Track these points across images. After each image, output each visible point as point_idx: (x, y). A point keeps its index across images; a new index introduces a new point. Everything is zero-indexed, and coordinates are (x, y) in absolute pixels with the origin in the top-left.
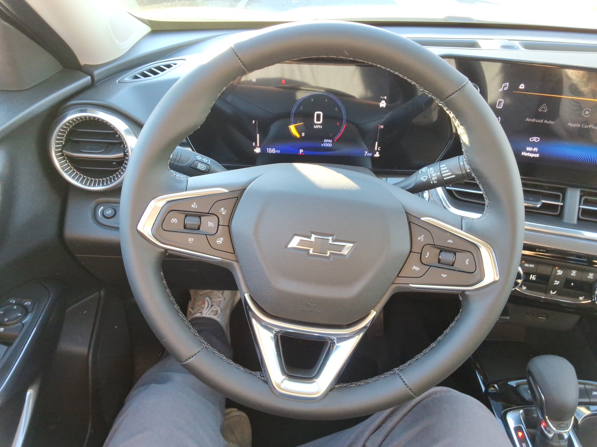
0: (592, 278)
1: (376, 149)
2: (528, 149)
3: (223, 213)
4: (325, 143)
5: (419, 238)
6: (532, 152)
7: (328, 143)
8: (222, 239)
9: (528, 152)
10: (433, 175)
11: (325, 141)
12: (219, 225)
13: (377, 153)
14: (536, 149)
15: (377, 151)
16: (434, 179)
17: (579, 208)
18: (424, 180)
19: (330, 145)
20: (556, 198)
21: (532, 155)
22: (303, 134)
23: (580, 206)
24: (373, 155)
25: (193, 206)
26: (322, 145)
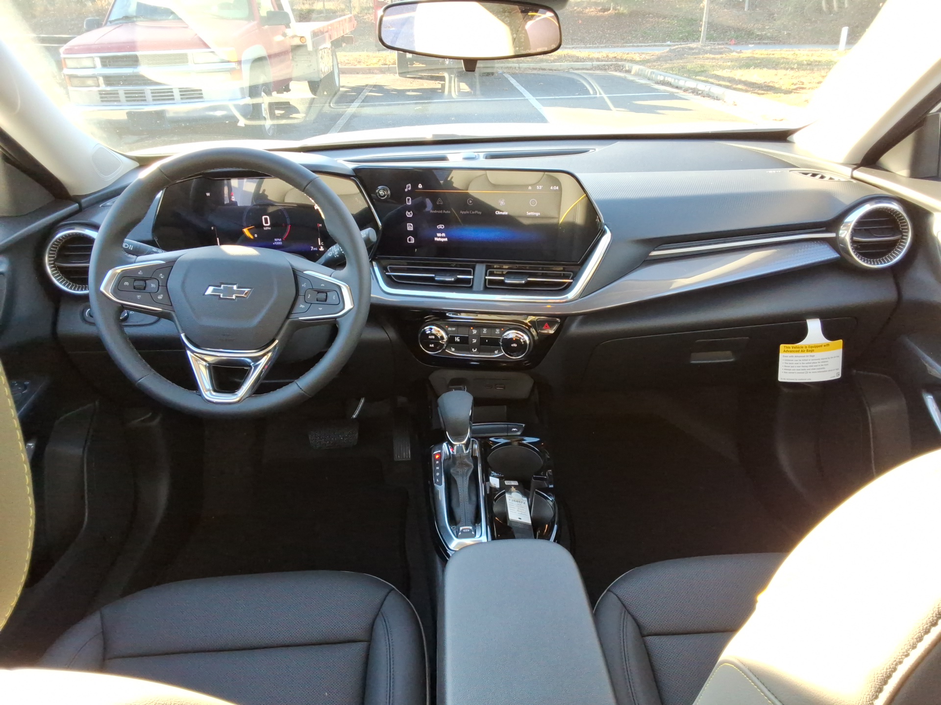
0: (499, 333)
1: (320, 244)
2: (439, 235)
3: (162, 277)
4: (276, 241)
5: (303, 286)
6: (442, 237)
7: (278, 241)
8: (162, 295)
9: (438, 237)
10: (335, 251)
11: (275, 240)
12: (159, 286)
13: (322, 247)
14: (444, 235)
15: (321, 245)
16: (336, 253)
17: (485, 279)
18: (330, 255)
19: (280, 243)
20: (469, 273)
21: (443, 240)
22: (256, 236)
23: (486, 277)
24: (318, 249)
25: (139, 273)
26: (274, 244)
